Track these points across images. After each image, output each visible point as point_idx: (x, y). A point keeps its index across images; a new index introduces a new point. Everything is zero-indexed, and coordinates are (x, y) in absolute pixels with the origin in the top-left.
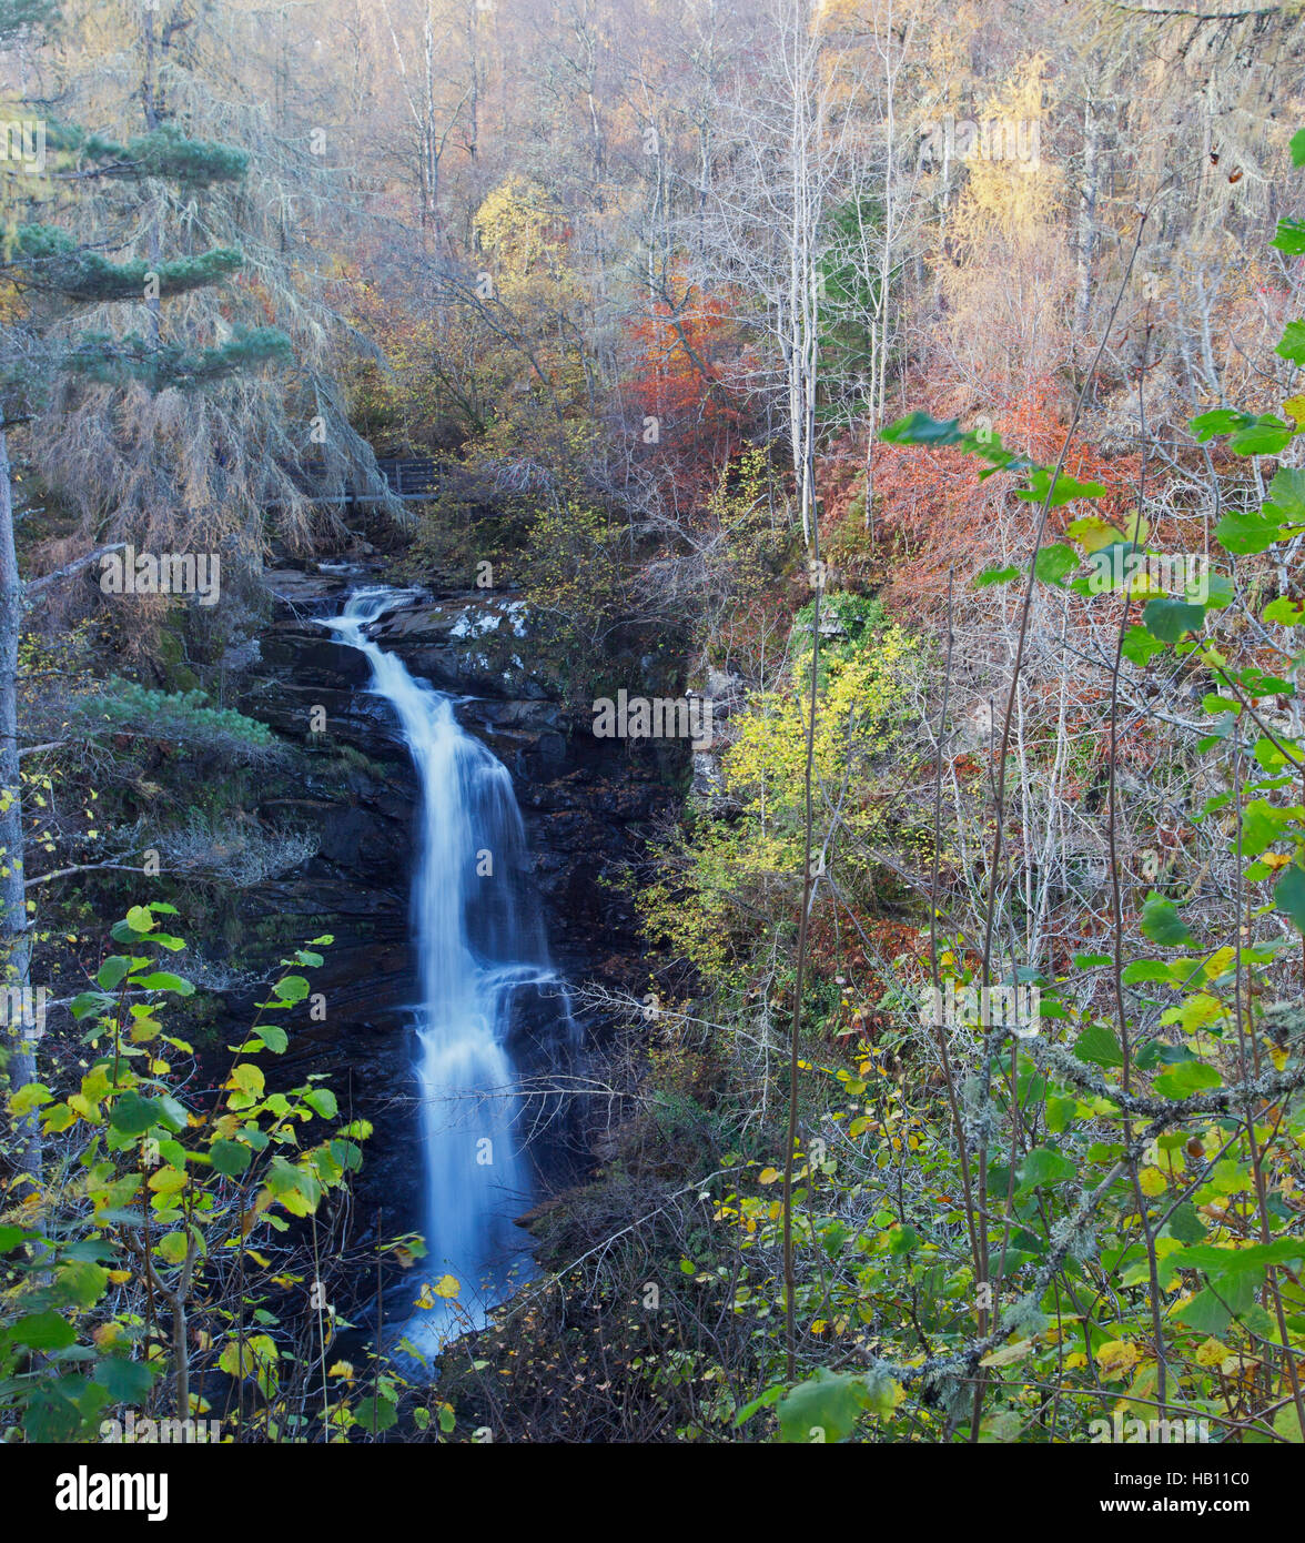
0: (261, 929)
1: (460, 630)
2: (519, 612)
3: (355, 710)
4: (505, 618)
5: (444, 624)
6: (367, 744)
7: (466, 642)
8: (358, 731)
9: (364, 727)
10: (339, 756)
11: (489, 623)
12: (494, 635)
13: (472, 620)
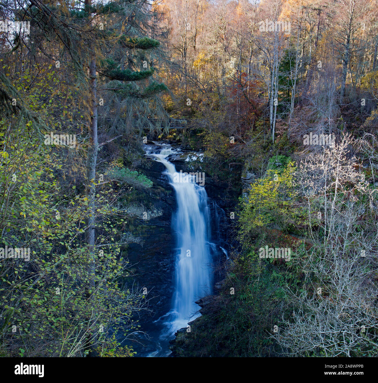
0: (138, 228)
1: (187, 160)
2: (202, 156)
3: (162, 178)
4: (198, 158)
5: (184, 158)
6: (164, 186)
7: (188, 163)
8: (163, 183)
9: (164, 182)
10: (157, 188)
11: (195, 158)
12: (195, 161)
13: (190, 157)
